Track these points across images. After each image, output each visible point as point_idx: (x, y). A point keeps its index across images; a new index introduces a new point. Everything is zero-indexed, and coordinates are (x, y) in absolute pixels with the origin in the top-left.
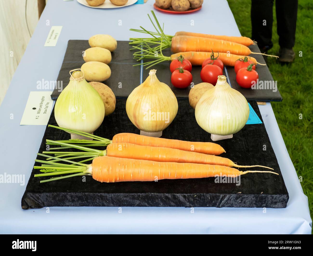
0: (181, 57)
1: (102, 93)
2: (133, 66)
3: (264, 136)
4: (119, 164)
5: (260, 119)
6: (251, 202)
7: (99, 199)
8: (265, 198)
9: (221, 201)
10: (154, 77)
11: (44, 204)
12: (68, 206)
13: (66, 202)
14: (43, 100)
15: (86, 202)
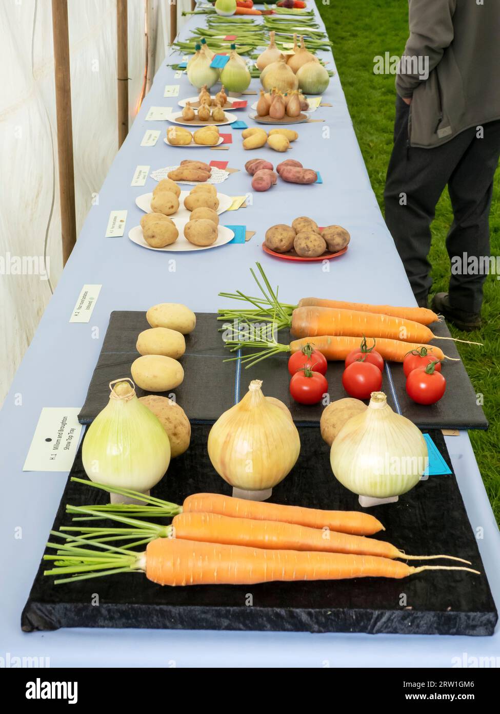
0: (308, 347)
1: (167, 417)
2: (224, 361)
3: (454, 497)
4: (194, 554)
5: (448, 464)
6: (429, 625)
7: (157, 616)
8: (455, 618)
9: (375, 623)
10: (257, 394)
11: (59, 622)
12: (103, 627)
13: (99, 621)
14: (64, 423)
15: (134, 620)
